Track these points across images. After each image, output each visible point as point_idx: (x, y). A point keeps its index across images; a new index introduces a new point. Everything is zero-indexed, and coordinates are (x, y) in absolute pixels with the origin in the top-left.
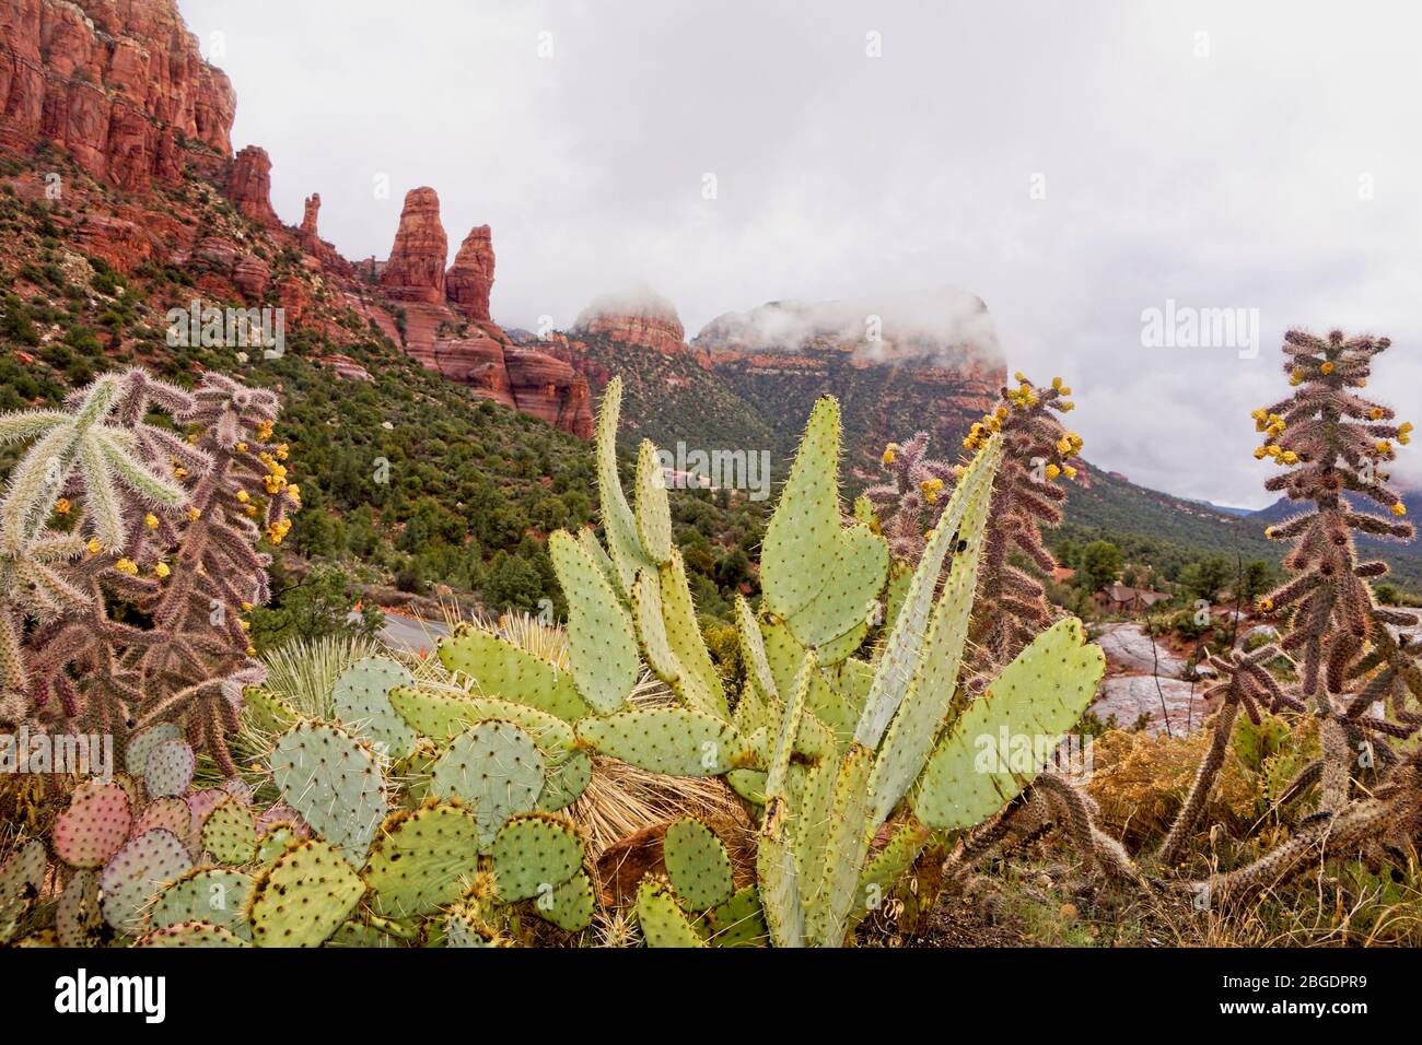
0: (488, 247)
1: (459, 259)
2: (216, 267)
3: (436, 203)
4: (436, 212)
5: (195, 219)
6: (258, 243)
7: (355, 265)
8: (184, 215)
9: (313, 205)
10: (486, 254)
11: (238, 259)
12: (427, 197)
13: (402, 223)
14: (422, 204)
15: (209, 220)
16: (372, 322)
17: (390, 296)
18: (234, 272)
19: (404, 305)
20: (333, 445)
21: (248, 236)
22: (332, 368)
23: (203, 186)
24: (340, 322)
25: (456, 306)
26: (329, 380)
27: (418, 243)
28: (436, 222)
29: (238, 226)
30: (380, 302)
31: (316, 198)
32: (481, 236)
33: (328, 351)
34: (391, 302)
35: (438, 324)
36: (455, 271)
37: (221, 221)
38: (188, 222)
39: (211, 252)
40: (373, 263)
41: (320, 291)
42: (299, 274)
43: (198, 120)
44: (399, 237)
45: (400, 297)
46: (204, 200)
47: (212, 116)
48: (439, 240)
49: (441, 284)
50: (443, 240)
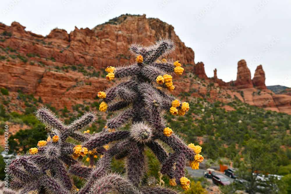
0: (262, 70)
1: (255, 75)
2: (194, 91)
3: (245, 63)
4: (246, 65)
5: (189, 81)
6: (203, 83)
7: (228, 83)
8: (186, 81)
9: (215, 71)
10: (262, 72)
11: (199, 88)
12: (243, 62)
13: (238, 70)
14: (242, 64)
15: (192, 81)
16: (235, 96)
17: (239, 88)
18: (199, 91)
19: (242, 90)
20: (227, 128)
21: (201, 82)
22: (224, 109)
23: (190, 74)
24: (226, 98)
25: (256, 87)
26: (224, 112)
27: (243, 74)
28: (246, 67)
29: (198, 80)
30: (236, 90)
31: (216, 69)
32: (260, 68)
33: (223, 105)
34: (239, 90)
35: (252, 93)
36: (254, 78)
37: (194, 80)
38: (188, 82)
39: (193, 87)
40: (232, 82)
41: (219, 91)
42: (214, 88)
43: (187, 60)
44: (238, 73)
45: (241, 88)
46: (190, 76)
47: (190, 58)
48: (248, 72)
49: (251, 83)
50: (249, 71)
